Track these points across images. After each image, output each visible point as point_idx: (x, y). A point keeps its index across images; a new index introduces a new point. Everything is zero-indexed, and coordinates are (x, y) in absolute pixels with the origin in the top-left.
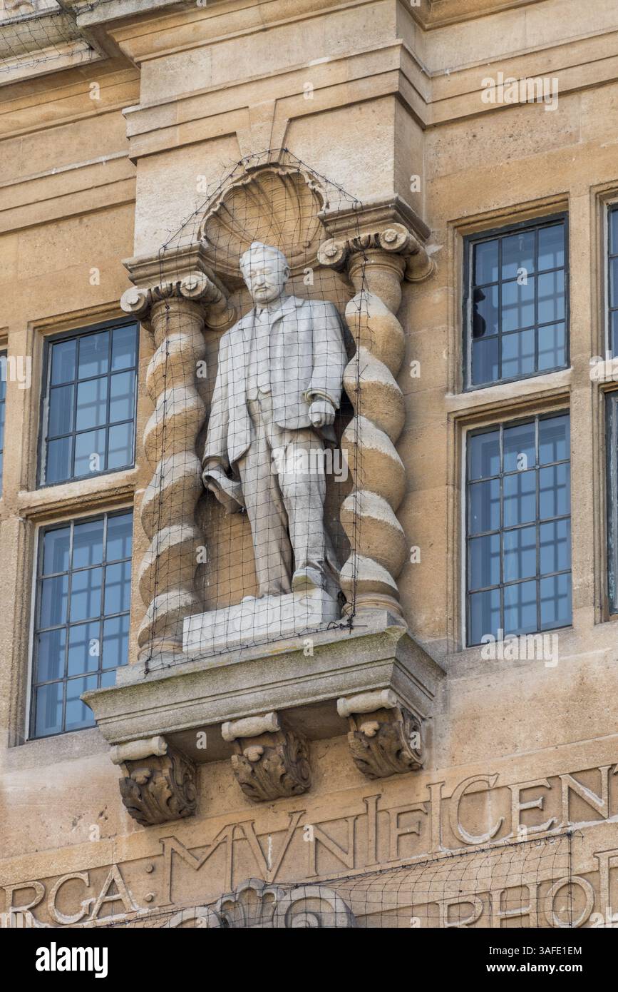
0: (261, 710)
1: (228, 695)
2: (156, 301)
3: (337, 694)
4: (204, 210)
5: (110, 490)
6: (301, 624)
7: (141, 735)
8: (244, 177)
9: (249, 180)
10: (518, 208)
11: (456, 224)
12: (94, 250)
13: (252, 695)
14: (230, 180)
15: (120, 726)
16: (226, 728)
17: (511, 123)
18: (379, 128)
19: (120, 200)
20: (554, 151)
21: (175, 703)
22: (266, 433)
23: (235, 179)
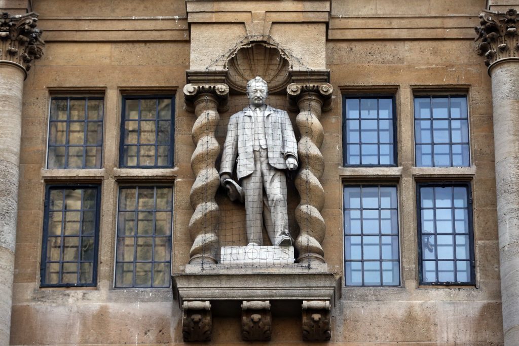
0: (264, 299)
1: (248, 289)
2: (201, 93)
3: (303, 298)
4: (227, 55)
5: (162, 176)
6: (284, 262)
7: (200, 299)
8: (248, 44)
9: (250, 46)
10: (373, 87)
11: (342, 88)
12: (153, 59)
13: (261, 291)
14: (241, 44)
15: (190, 293)
16: (245, 303)
17: (370, 47)
18: (317, 37)
19: (168, 39)
20: (392, 65)
21: (221, 287)
22: (261, 168)
23: (243, 44)
